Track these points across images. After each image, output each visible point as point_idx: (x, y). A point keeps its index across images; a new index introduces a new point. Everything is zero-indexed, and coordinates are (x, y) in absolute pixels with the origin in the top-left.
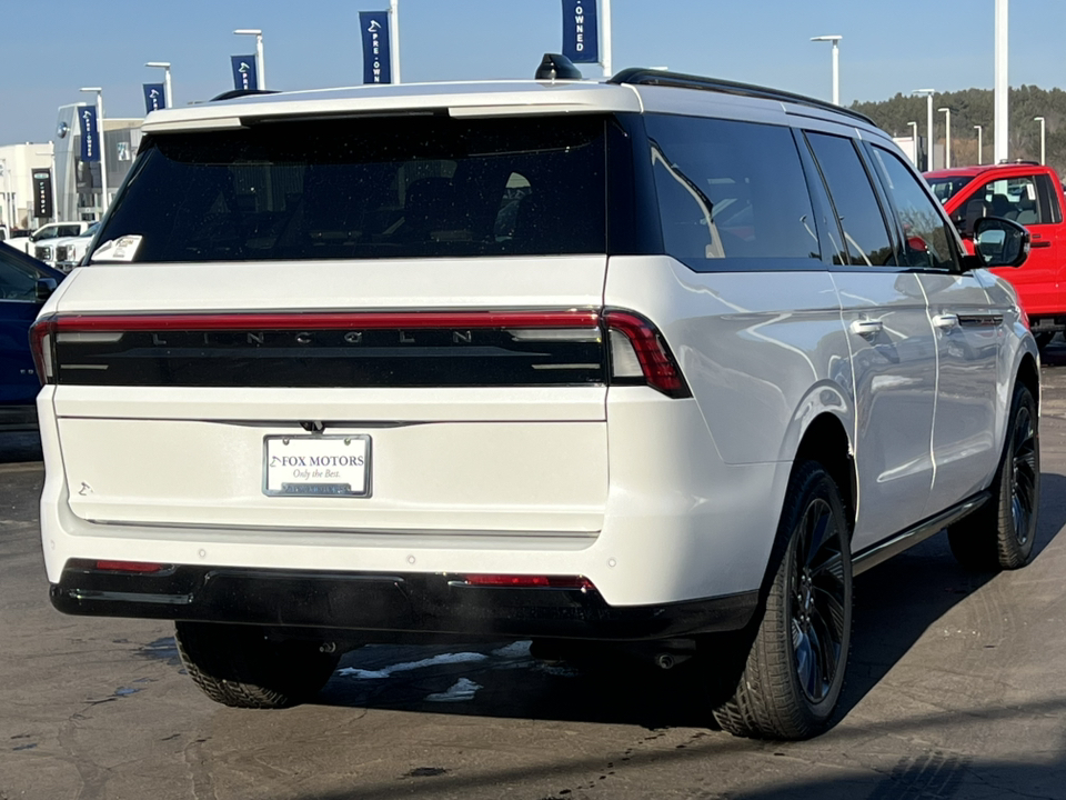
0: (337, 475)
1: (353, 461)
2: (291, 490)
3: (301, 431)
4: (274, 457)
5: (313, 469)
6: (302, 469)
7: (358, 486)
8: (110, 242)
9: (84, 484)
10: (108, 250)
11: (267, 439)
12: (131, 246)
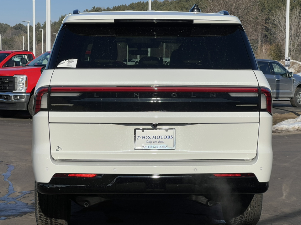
0: (163, 142)
1: (169, 137)
3: (150, 127)
4: (138, 136)
5: (153, 140)
6: (149, 140)
8: (64, 61)
9: (58, 147)
10: (64, 64)
11: (135, 130)
12: (74, 62)
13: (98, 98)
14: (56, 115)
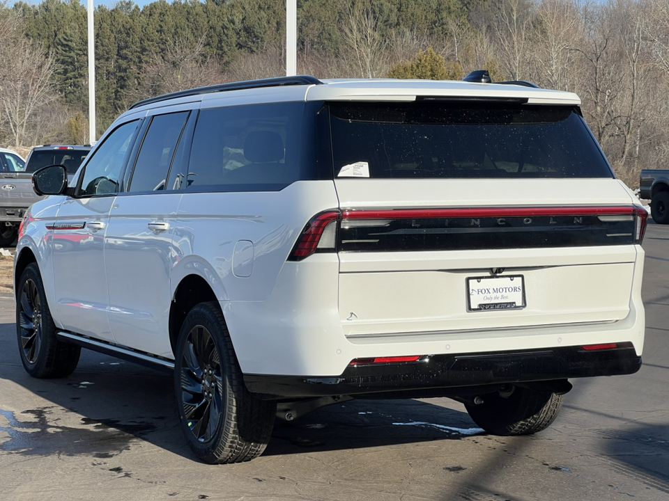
0: (507, 297)
1: (515, 289)
2: (483, 307)
3: (488, 274)
4: (473, 290)
5: (493, 295)
6: (488, 295)
7: (519, 303)
8: (349, 166)
9: (352, 314)
10: (347, 170)
11: (468, 279)
12: (363, 168)
13: (419, 227)
14: (350, 259)
